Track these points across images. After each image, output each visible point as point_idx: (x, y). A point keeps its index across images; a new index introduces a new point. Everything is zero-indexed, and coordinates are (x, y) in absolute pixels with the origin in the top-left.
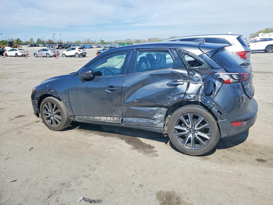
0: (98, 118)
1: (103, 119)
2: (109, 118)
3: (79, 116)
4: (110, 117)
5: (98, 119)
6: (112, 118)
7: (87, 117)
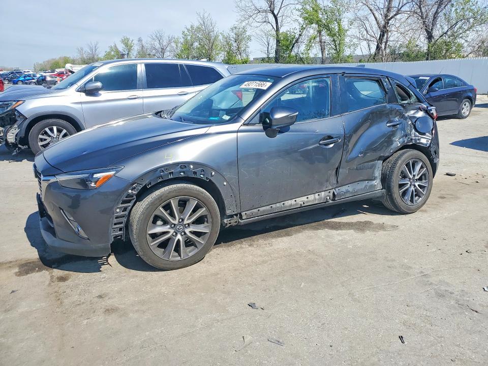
0: (293, 202)
1: (301, 201)
2: (311, 197)
3: (250, 211)
4: (313, 195)
5: (291, 205)
6: (317, 194)
7: (268, 207)
